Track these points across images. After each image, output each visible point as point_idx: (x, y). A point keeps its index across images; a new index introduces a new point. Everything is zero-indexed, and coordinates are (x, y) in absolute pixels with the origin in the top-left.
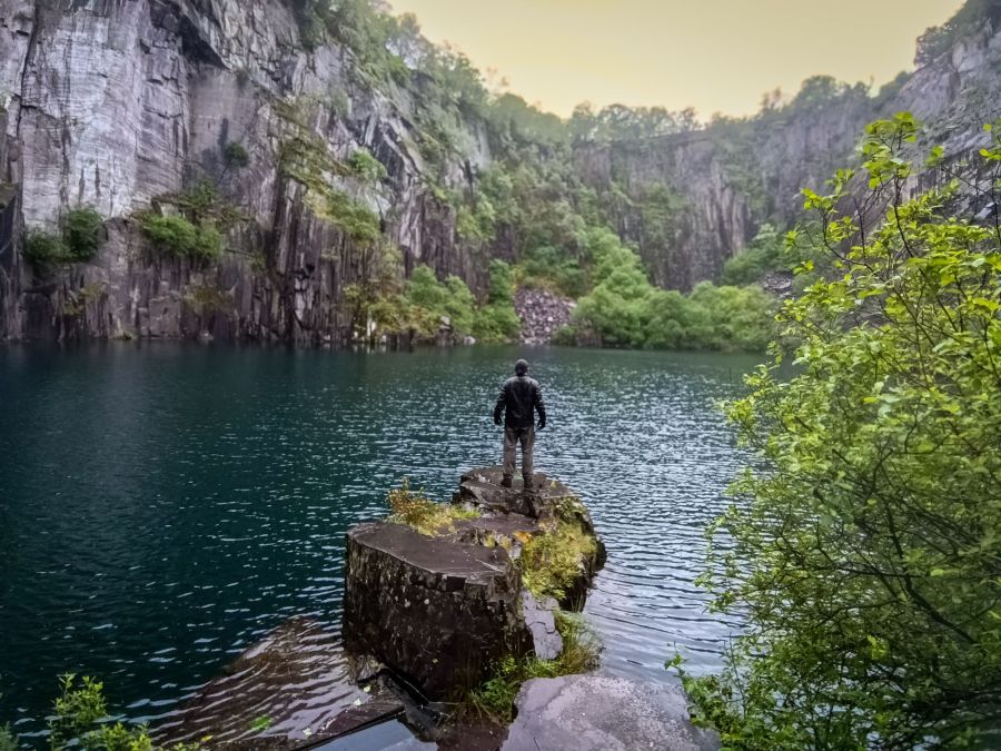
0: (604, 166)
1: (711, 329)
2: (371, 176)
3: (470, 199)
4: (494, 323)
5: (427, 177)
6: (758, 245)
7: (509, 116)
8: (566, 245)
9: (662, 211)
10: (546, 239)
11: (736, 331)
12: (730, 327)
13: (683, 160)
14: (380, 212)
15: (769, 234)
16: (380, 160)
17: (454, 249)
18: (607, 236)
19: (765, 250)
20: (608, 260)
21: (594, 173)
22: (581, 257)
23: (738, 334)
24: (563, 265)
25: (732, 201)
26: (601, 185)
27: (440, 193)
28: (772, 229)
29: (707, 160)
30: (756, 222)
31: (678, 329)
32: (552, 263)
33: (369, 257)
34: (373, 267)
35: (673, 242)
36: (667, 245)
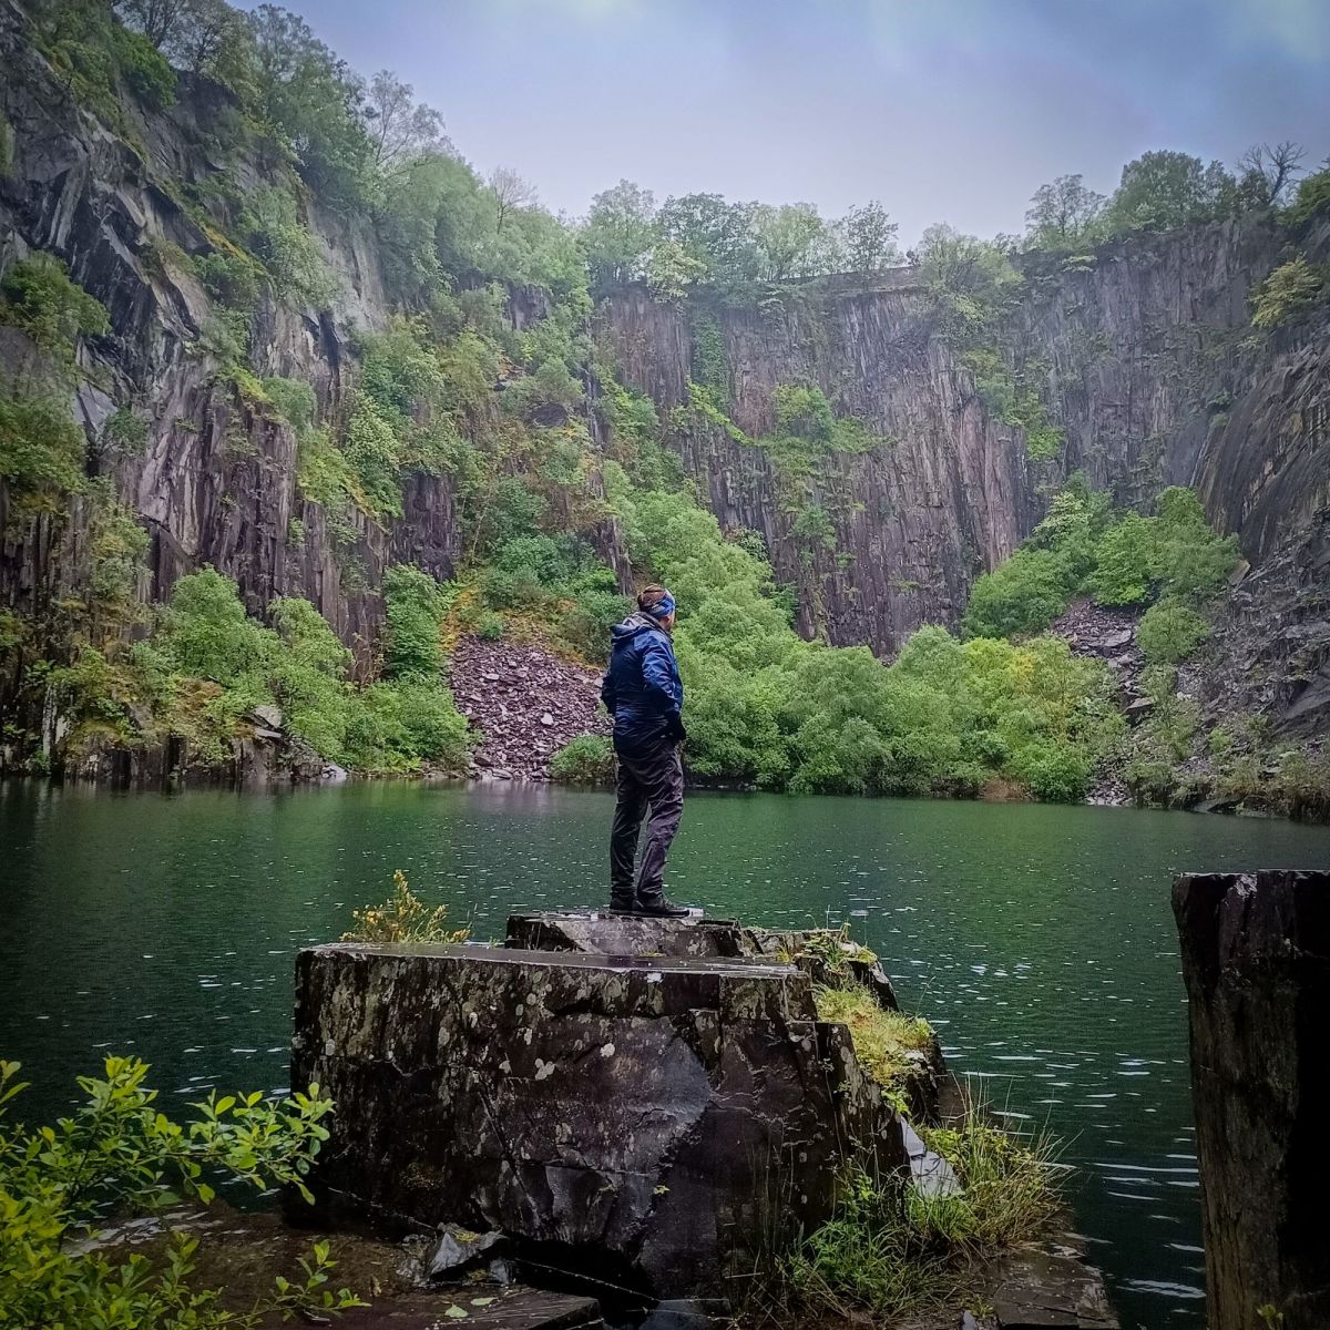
0: (674, 344)
1: (953, 742)
2: (64, 328)
3: (333, 406)
4: (400, 730)
5: (219, 343)
6: (1048, 542)
7: (435, 205)
8: (583, 534)
9: (816, 458)
10: (531, 518)
11: (1012, 746)
12: (997, 738)
13: (862, 338)
14: (88, 425)
15: (1073, 517)
16: (89, 289)
17: (291, 533)
18: (687, 515)
19: (1064, 554)
20: (690, 574)
21: (646, 359)
22: (622, 564)
23: (1018, 754)
24: (578, 584)
25: (981, 437)
26: (664, 390)
27: (253, 386)
28: (1078, 506)
29: (918, 340)
30: (1041, 488)
31: (875, 743)
32: (547, 577)
33: (54, 540)
34: (66, 565)
35: (844, 533)
36: (831, 542)
